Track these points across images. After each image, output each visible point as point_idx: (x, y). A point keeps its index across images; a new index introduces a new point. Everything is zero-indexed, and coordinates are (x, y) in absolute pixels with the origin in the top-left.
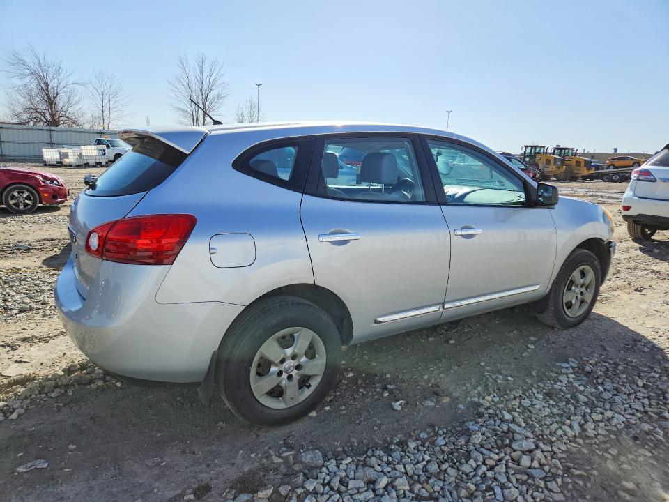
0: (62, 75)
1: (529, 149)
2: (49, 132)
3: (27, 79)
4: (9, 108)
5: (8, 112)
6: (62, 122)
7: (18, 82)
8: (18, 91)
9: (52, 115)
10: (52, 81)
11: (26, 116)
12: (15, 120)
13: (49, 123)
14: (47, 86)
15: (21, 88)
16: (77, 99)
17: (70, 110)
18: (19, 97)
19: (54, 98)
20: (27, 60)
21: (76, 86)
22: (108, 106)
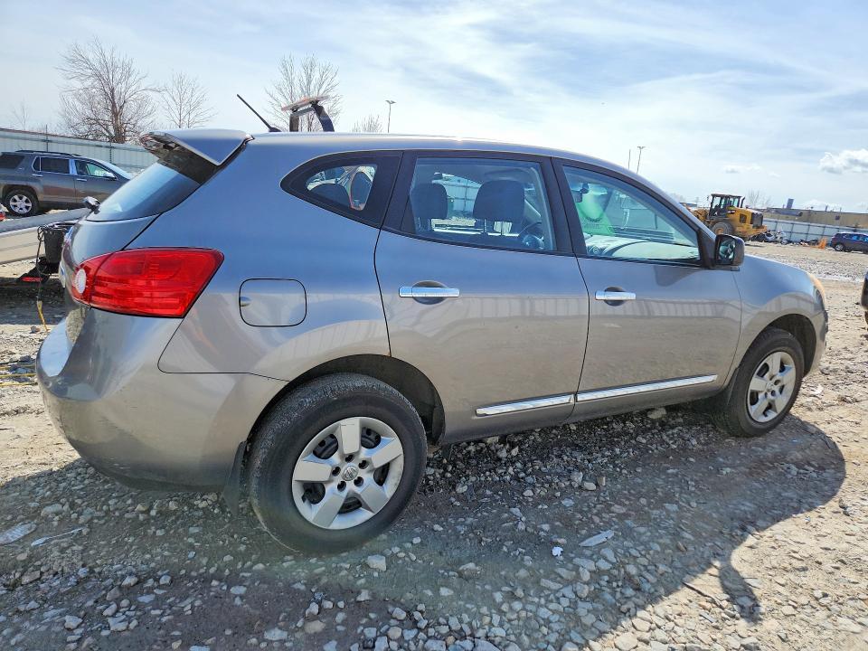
0: (131, 79)
1: (717, 200)
2: (109, 149)
3: (88, 83)
4: (64, 116)
5: (63, 121)
6: (128, 138)
7: (77, 84)
8: (77, 96)
9: (117, 129)
10: (120, 85)
11: (84, 129)
12: (70, 133)
13: (112, 139)
14: (112, 91)
15: (81, 91)
16: (149, 109)
17: (139, 123)
18: (77, 103)
19: (121, 107)
20: (91, 56)
21: (151, 93)
22: (186, 120)
